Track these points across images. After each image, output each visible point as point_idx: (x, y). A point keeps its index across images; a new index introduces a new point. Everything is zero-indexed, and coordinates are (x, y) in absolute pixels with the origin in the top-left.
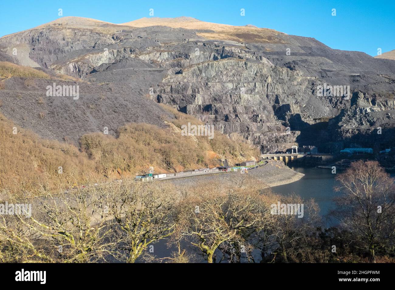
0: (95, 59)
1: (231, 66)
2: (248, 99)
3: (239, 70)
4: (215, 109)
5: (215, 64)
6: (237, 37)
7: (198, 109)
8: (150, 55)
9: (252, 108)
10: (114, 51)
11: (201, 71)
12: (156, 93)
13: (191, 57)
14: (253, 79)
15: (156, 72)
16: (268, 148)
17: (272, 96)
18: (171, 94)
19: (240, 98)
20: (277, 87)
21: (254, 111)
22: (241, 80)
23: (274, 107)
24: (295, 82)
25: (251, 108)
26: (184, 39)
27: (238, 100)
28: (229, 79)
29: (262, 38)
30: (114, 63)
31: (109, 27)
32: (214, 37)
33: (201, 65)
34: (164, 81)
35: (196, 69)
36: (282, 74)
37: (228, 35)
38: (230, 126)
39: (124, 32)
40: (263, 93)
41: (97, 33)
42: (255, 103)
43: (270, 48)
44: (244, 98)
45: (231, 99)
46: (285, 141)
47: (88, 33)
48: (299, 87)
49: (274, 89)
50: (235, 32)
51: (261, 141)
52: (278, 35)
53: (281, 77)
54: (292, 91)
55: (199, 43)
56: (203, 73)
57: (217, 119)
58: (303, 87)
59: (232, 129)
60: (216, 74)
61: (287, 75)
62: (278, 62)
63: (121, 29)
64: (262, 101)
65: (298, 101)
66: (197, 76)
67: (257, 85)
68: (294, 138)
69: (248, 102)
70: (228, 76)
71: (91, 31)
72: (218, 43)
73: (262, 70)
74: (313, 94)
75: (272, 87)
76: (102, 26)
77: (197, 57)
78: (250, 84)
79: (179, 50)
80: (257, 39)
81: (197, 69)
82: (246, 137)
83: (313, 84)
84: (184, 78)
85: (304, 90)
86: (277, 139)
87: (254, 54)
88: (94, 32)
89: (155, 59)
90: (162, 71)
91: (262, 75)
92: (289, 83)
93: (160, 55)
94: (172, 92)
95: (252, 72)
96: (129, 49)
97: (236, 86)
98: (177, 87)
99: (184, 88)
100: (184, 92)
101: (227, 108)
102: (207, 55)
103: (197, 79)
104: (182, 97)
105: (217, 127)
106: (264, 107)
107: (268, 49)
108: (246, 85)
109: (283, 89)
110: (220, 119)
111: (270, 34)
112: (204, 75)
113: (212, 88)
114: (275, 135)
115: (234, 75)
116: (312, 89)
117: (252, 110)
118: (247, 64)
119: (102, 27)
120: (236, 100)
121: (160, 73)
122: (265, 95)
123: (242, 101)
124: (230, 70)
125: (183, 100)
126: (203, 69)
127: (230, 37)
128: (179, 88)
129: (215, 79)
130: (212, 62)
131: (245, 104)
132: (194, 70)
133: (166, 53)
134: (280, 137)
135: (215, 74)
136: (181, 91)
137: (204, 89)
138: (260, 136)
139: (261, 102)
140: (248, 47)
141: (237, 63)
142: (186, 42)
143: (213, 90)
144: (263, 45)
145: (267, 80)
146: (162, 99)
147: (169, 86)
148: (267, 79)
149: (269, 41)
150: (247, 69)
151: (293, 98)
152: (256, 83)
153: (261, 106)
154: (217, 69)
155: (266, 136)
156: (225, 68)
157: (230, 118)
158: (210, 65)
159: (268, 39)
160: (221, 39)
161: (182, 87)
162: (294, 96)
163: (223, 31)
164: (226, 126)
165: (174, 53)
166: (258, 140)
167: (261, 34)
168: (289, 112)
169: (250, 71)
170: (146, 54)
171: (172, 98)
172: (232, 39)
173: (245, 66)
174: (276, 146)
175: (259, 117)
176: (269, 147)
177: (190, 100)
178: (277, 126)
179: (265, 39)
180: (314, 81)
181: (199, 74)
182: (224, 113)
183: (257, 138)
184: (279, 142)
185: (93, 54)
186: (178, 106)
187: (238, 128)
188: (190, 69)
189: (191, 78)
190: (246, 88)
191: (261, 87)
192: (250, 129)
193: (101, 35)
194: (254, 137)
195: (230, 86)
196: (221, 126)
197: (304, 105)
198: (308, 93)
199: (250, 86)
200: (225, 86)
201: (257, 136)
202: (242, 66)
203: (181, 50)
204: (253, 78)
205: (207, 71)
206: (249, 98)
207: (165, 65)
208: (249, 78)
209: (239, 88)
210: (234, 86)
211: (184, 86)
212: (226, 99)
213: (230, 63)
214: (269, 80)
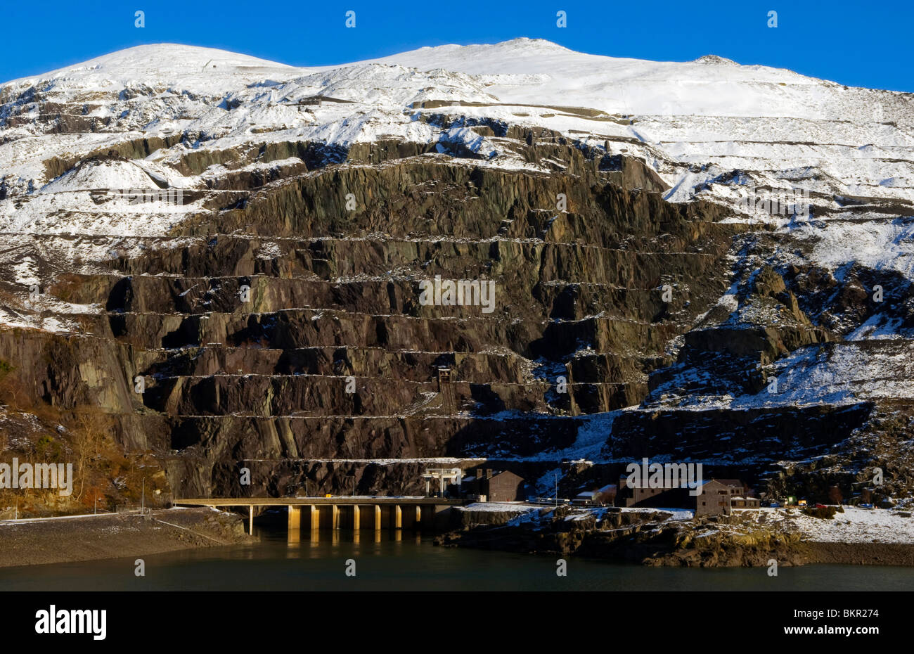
9: (460, 330)
17: (554, 289)
18: (179, 276)
25: (454, 329)
40: (524, 278)
58: (705, 261)
60: (367, 213)
61: (651, 218)
66: (299, 216)
67: (502, 251)
70: (406, 218)
73: (537, 197)
82: (338, 428)
83: (745, 252)
84: (249, 222)
85: (702, 271)
87: (606, 147)
91: (532, 217)
92: (652, 246)
94: (186, 268)
95: (498, 203)
97: (428, 254)
98: (204, 252)
99: (227, 257)
100: (224, 270)
101: (329, 326)
105: (252, 392)
108: (463, 249)
112: (320, 212)
113: (335, 259)
115: (430, 216)
118: (482, 177)
122: (529, 288)
128: (211, 257)
129: (357, 229)
137: (308, 261)
145: (548, 232)
146: (132, 293)
148: (547, 228)
150: (480, 195)
156: (404, 188)
161: (222, 252)
164: (279, 390)
169: (490, 202)
177: (231, 299)
187: (323, 396)
190: (463, 260)
191: (521, 259)
194: (370, 433)
195: (407, 252)
199: (478, 254)
204: (502, 226)
205: (332, 202)
208: (483, 224)
209: (437, 262)
210: (422, 254)
211: (228, 250)
212: (373, 297)
213: (424, 174)
214: (556, 234)
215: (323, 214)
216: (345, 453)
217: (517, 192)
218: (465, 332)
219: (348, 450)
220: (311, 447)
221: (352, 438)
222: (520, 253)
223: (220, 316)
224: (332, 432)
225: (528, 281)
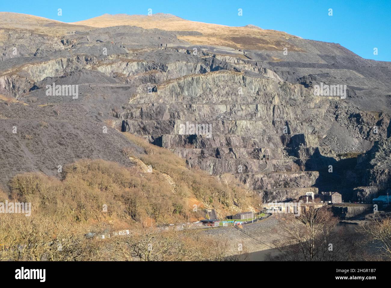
0: (36, 71)
1: (224, 81)
2: (246, 127)
3: (234, 87)
4: (201, 141)
5: (201, 79)
6: (233, 41)
7: (177, 141)
8: (112, 65)
9: (253, 139)
10: (63, 59)
11: (182, 88)
12: (120, 118)
13: (169, 69)
14: (254, 100)
15: (121, 90)
16: (274, 195)
17: (279, 122)
18: (141, 120)
19: (236, 126)
20: (287, 111)
21: (255, 144)
22: (237, 101)
23: (283, 138)
24: (311, 104)
25: (251, 139)
26: (160, 45)
27: (233, 129)
28: (221, 100)
29: (268, 43)
30: (62, 77)
31: (57, 27)
32: (201, 42)
33: (183, 80)
34: (131, 102)
35: (175, 86)
36: (294, 92)
37: (221, 38)
38: (221, 164)
39: (77, 33)
40: (267, 118)
41: (40, 35)
42: (256, 132)
43: (278, 56)
44: (241, 126)
45: (224, 127)
46: (297, 185)
47: (28, 35)
48: (318, 110)
49: (282, 113)
50: (231, 35)
51: (265, 184)
52: (290, 40)
53: (292, 97)
54: (308, 116)
55: (181, 50)
56: (185, 91)
57: (204, 154)
58: (323, 111)
59: (225, 168)
60: (204, 93)
61: (301, 95)
62: (289, 75)
63: (74, 30)
64: (266, 130)
65: (316, 129)
66: (178, 95)
67: (259, 108)
68: (309, 181)
69: (247, 132)
70: (219, 95)
71: (32, 32)
72: (207, 50)
73: (266, 87)
74: (336, 120)
75: (280, 110)
76: (46, 26)
77: (178, 69)
78: (251, 106)
79: (153, 60)
80: (260, 44)
81: (177, 85)
82: (243, 179)
83: (336, 107)
84: (159, 97)
85: (323, 115)
86: (287, 182)
87: (256, 65)
88: (36, 34)
89: (120, 71)
90: (129, 87)
91: (266, 95)
92: (303, 105)
93: (127, 66)
94: (142, 116)
95: (252, 89)
96: (84, 57)
97: (231, 110)
98: (149, 110)
99: (159, 112)
100: (159, 117)
101: (218, 139)
102: (191, 66)
103: (177, 100)
104: (156, 124)
105: (204, 166)
106: (269, 138)
107: (275, 59)
108: (243, 107)
109: (294, 113)
110: (208, 155)
111: (278, 38)
112: (186, 93)
113: (197, 112)
114: (283, 177)
115: (227, 94)
116: (335, 114)
117: (253, 142)
118: (246, 80)
119: (48, 27)
120: (230, 128)
121: (127, 91)
122: (270, 122)
123: (239, 129)
124: (222, 87)
125: (157, 128)
126: (186, 85)
127: (223, 41)
128: (152, 112)
129: (202, 100)
130: (198, 76)
131: (243, 133)
132: (173, 87)
133: (135, 64)
134: (291, 180)
135: (202, 92)
136: (155, 116)
137: (186, 113)
138: (263, 179)
139: (264, 131)
140: (248, 56)
141: (233, 77)
142: (163, 48)
143: (199, 114)
144: (268, 52)
145: (273, 101)
146: (129, 127)
147: (139, 108)
148: (273, 99)
149: (277, 48)
150: (245, 86)
151: (308, 125)
152: (258, 105)
153: (265, 137)
154: (204, 85)
155: (271, 179)
156: (216, 84)
157: (221, 152)
158: (195, 80)
159: (276, 45)
160: (211, 44)
161: (156, 109)
162: (311, 124)
163: (214, 33)
164: (215, 164)
165: (146, 63)
166: (260, 184)
167: (266, 38)
168: (303, 144)
169: (249, 89)
170: (107, 65)
171: (142, 126)
172: (226, 45)
173: (243, 81)
174: (285, 193)
175: (261, 152)
176: (274, 193)
177: (168, 128)
178: (287, 164)
179: (271, 44)
180: (338, 102)
181: (180, 93)
182: (214, 146)
183: (258, 180)
184: (289, 186)
185: (33, 64)
186: (150, 137)
187: (232, 166)
188: (167, 85)
189: (169, 98)
190: (244, 112)
191: (265, 111)
192: (249, 169)
193: (45, 38)
194: (255, 180)
195: (223, 109)
196: (209, 164)
197: (325, 136)
198: (330, 119)
199: (249, 109)
200: (216, 109)
201: (258, 178)
202: (239, 82)
203: (156, 60)
204: (254, 98)
205: (190, 89)
206: (248, 125)
207: (133, 80)
208: (248, 98)
209: (235, 112)
210: (228, 109)
211: (159, 109)
212: (216, 127)
213: (222, 78)
214: (276, 101)
215: (187, 94)
219: (247, 186)
222: (265, 109)
223: (169, 136)
224: (241, 180)
225: (269, 120)
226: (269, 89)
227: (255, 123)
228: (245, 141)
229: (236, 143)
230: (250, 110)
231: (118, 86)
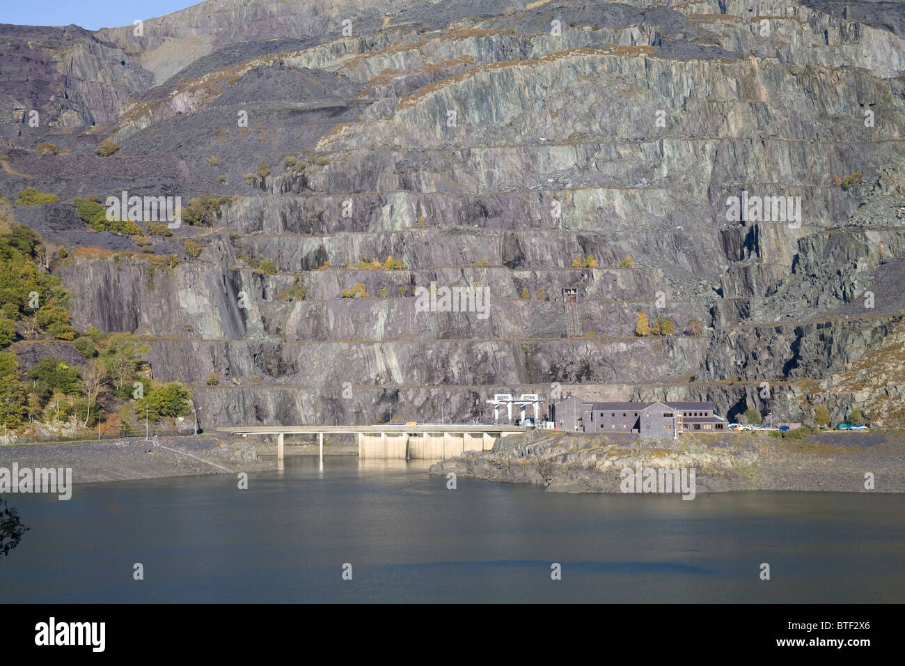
5: (517, 76)
9: (612, 243)
14: (670, 127)
15: (319, 115)
19: (573, 205)
23: (725, 239)
25: (605, 240)
28: (572, 131)
34: (321, 145)
35: (446, 99)
40: (693, 180)
42: (640, 222)
44: (589, 204)
49: (741, 163)
56: (471, 111)
60: (523, 115)
67: (667, 151)
78: (648, 145)
81: (450, 96)
97: (587, 159)
99: (369, 172)
100: (365, 186)
103: (446, 137)
106: (679, 237)
108: (624, 151)
112: (474, 117)
115: (591, 114)
118: (650, 66)
122: (700, 192)
123: (578, 214)
124: (579, 94)
129: (512, 135)
131: (588, 226)
132: (438, 100)
134: (602, 361)
135: (518, 112)
136: (357, 183)
143: (488, 174)
145: (723, 126)
148: (723, 120)
153: (666, 235)
154: (527, 93)
156: (564, 86)
177: (368, 216)
178: (670, 315)
181: (460, 117)
188: (421, 98)
190: (623, 164)
199: (641, 155)
202: (634, 77)
205: (485, 105)
207: (385, 89)
209: (595, 165)
210: (579, 159)
211: (370, 164)
212: (520, 209)
213: (587, 67)
214: (733, 127)
215: (477, 119)
216: (451, 380)
217: (690, 81)
218: (617, 244)
219: (453, 376)
220: (415, 373)
221: (457, 363)
223: (353, 235)
224: (438, 357)
225: (698, 183)
226: (724, 91)
227: (642, 196)
228: (589, 250)
229: (542, 256)
230: (643, 158)
231: (316, 107)
